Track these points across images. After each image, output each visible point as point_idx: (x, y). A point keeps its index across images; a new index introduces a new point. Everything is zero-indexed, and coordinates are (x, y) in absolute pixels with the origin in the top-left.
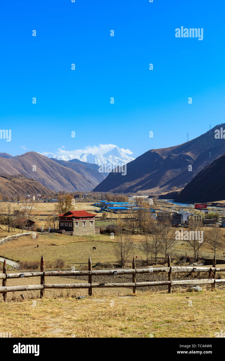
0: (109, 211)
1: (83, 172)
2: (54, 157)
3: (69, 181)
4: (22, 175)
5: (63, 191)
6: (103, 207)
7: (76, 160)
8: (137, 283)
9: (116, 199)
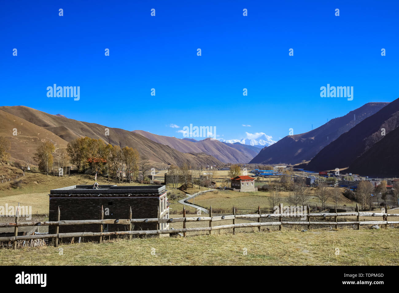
0: (261, 176)
1: (243, 150)
2: (224, 141)
3: (234, 156)
4: (204, 152)
5: (230, 163)
6: (257, 174)
7: (238, 143)
8: (338, 222)
9: (265, 169)
